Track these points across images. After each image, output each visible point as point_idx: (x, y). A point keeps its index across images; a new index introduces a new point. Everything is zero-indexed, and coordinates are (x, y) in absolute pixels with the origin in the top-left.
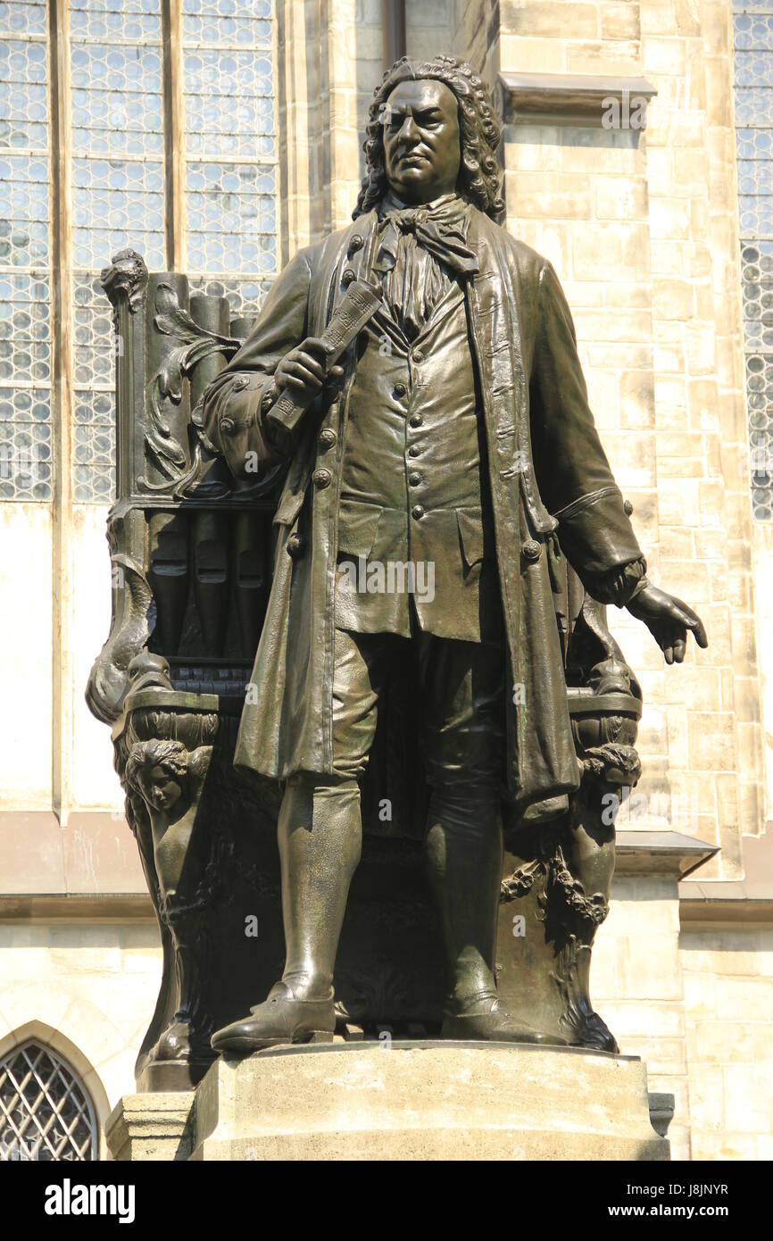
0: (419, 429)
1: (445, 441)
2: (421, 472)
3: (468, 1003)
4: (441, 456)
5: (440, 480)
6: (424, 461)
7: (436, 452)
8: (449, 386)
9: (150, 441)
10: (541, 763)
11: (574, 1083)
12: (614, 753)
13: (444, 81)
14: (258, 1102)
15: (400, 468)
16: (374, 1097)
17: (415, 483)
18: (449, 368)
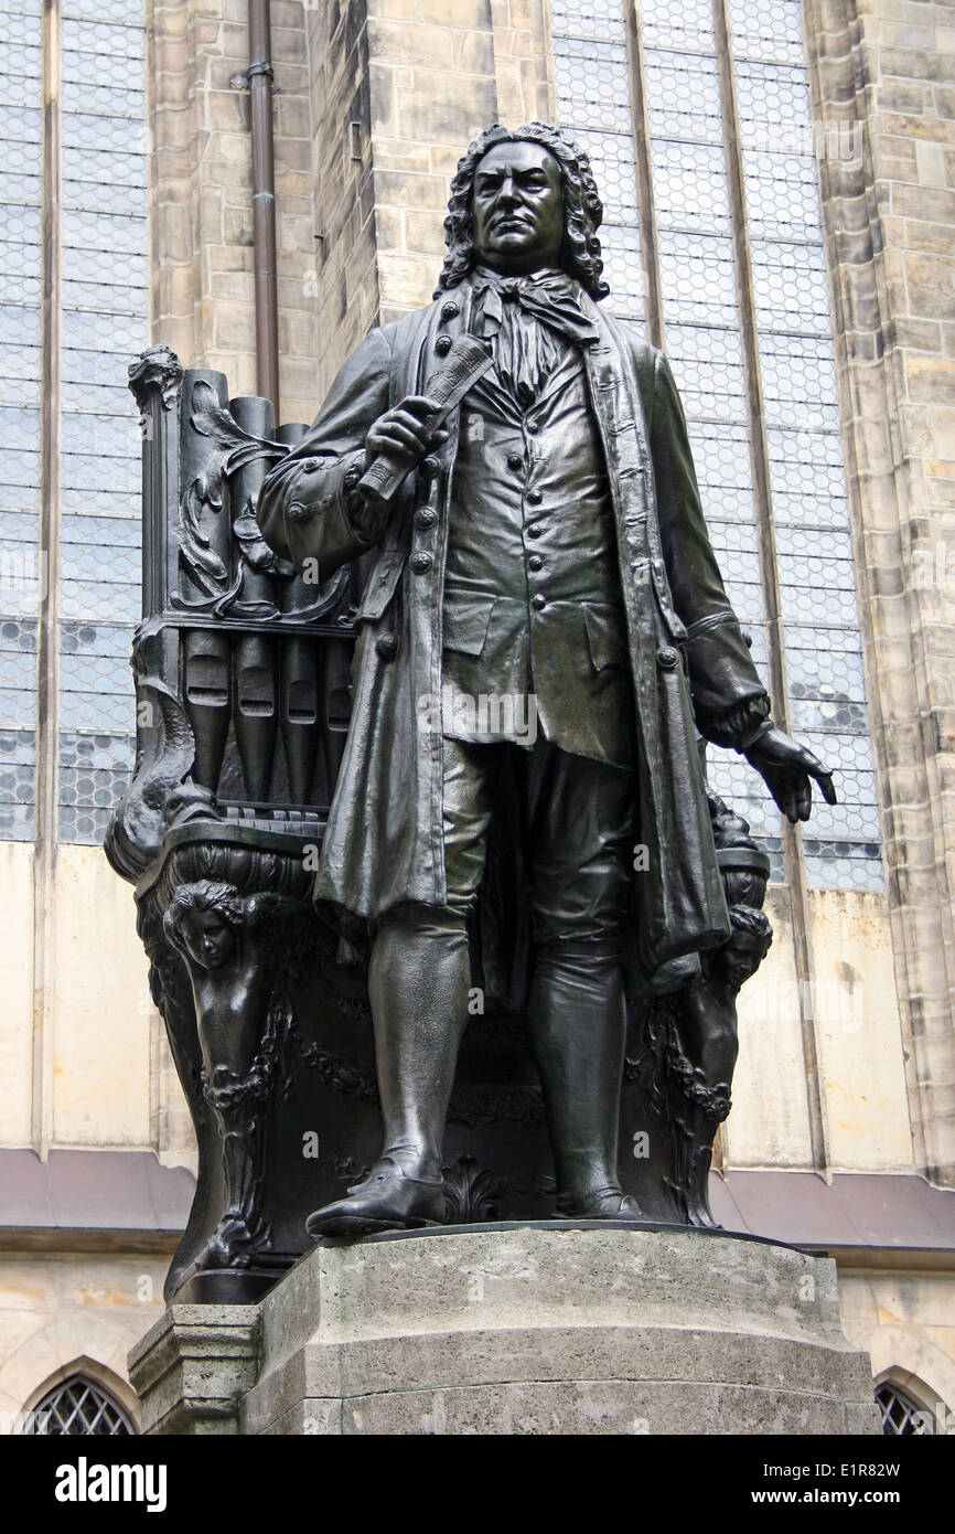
0: (540, 508)
1: (569, 523)
2: (543, 556)
3: (590, 1201)
4: (564, 540)
5: (566, 565)
6: (548, 544)
7: (558, 536)
8: (570, 462)
9: (186, 552)
10: (687, 905)
11: (761, 1280)
12: (743, 914)
13: (545, 146)
14: (371, 1299)
15: (518, 551)
16: (523, 1290)
17: (537, 567)
18: (569, 444)
